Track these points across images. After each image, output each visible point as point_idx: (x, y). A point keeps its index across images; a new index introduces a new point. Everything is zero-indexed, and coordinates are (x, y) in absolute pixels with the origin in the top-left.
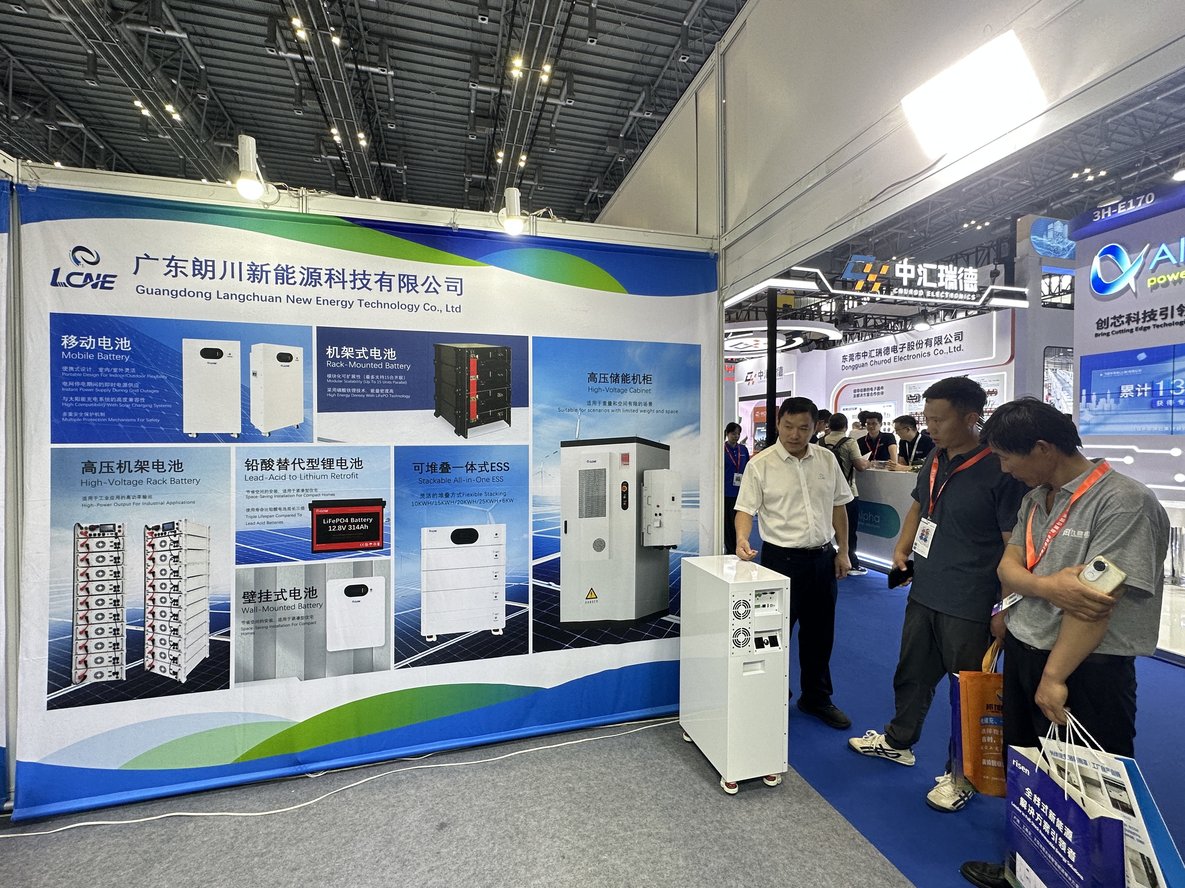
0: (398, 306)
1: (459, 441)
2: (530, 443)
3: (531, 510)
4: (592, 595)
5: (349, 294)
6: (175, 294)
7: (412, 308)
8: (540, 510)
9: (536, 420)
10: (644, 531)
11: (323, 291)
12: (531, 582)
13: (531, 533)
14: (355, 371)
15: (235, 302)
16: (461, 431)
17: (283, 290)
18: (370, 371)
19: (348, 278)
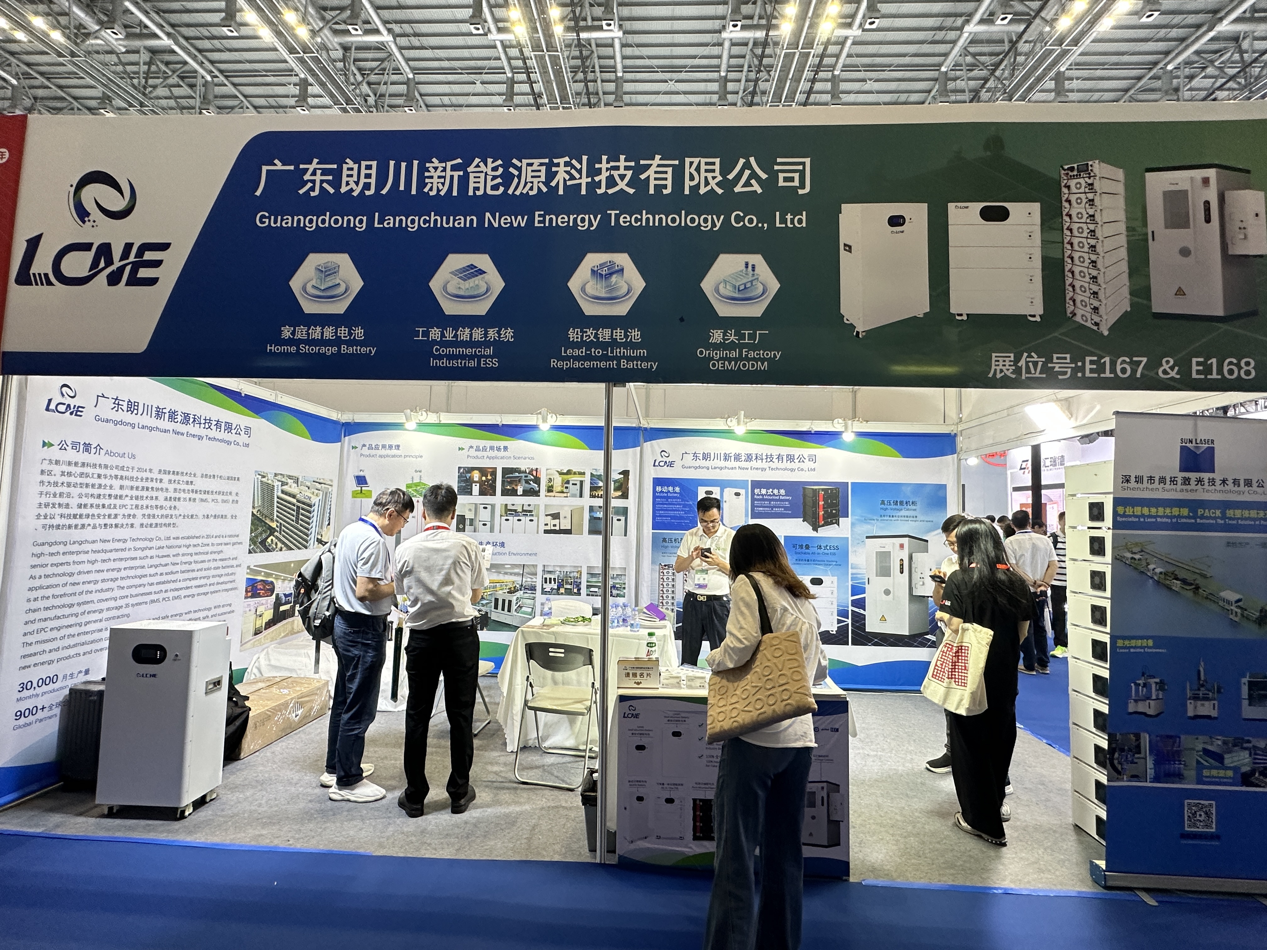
0: (786, 469)
1: (814, 534)
2: (849, 536)
3: (850, 571)
4: (883, 619)
5: (765, 465)
6: (696, 468)
7: (792, 470)
8: (855, 571)
9: (853, 524)
10: (913, 586)
11: (754, 464)
12: (851, 608)
13: (850, 583)
14: (767, 500)
15: (718, 470)
16: (815, 529)
17: (737, 464)
18: (773, 500)
19: (764, 457)
